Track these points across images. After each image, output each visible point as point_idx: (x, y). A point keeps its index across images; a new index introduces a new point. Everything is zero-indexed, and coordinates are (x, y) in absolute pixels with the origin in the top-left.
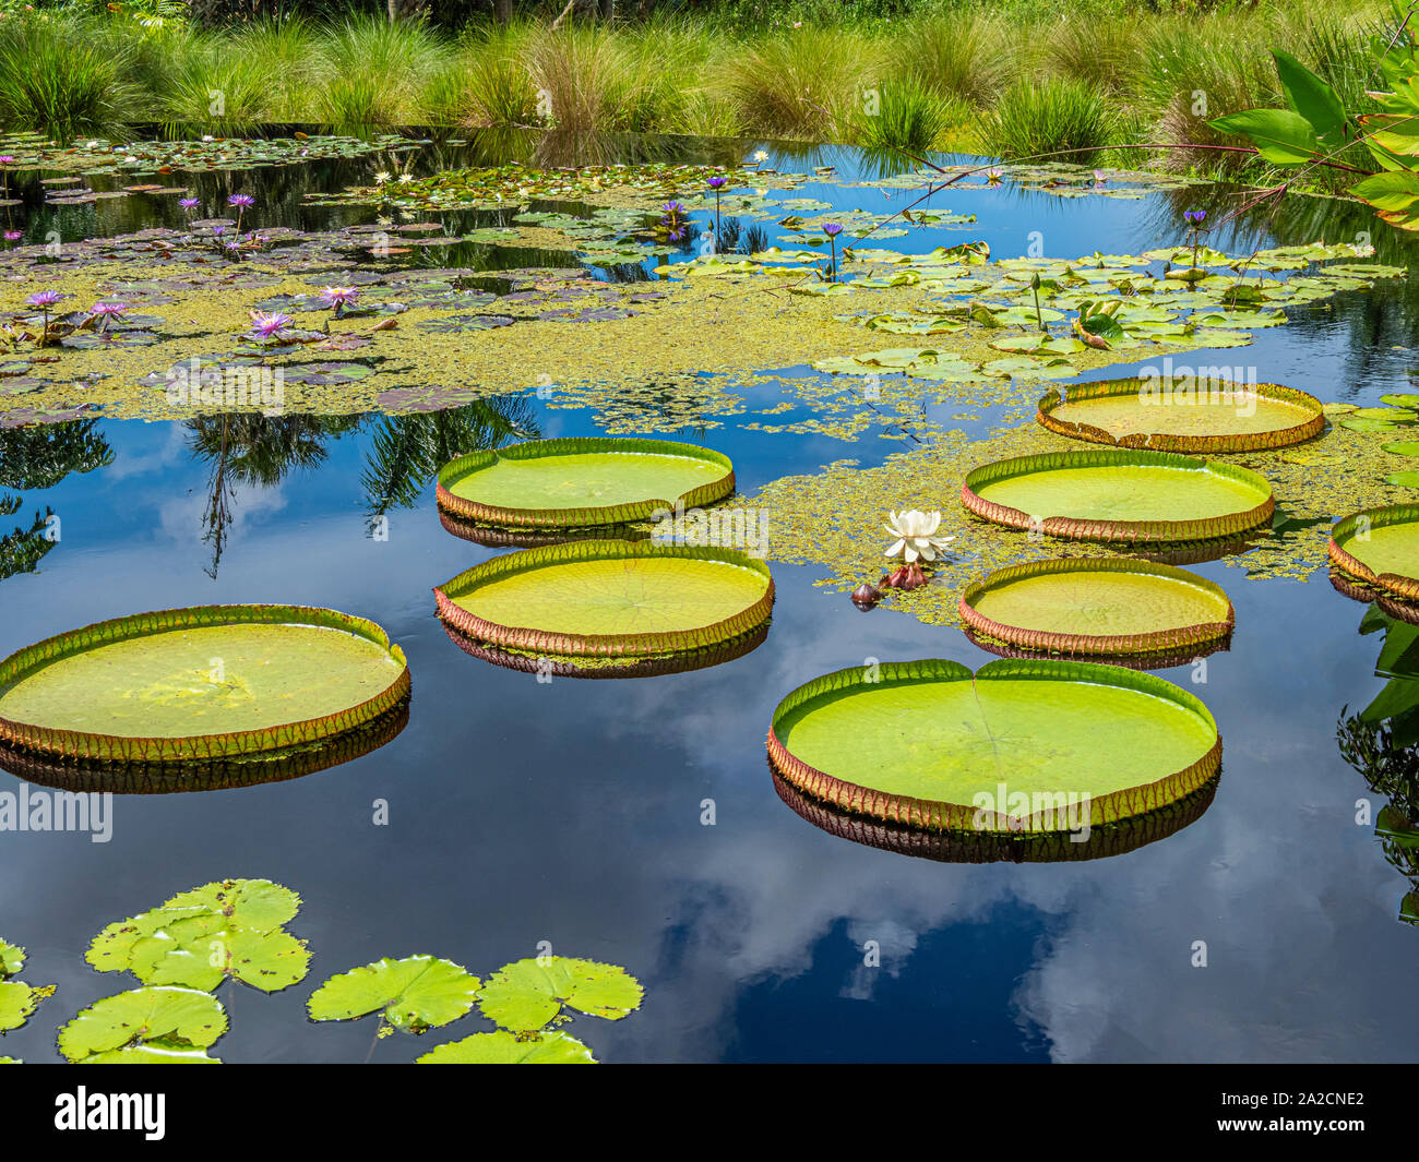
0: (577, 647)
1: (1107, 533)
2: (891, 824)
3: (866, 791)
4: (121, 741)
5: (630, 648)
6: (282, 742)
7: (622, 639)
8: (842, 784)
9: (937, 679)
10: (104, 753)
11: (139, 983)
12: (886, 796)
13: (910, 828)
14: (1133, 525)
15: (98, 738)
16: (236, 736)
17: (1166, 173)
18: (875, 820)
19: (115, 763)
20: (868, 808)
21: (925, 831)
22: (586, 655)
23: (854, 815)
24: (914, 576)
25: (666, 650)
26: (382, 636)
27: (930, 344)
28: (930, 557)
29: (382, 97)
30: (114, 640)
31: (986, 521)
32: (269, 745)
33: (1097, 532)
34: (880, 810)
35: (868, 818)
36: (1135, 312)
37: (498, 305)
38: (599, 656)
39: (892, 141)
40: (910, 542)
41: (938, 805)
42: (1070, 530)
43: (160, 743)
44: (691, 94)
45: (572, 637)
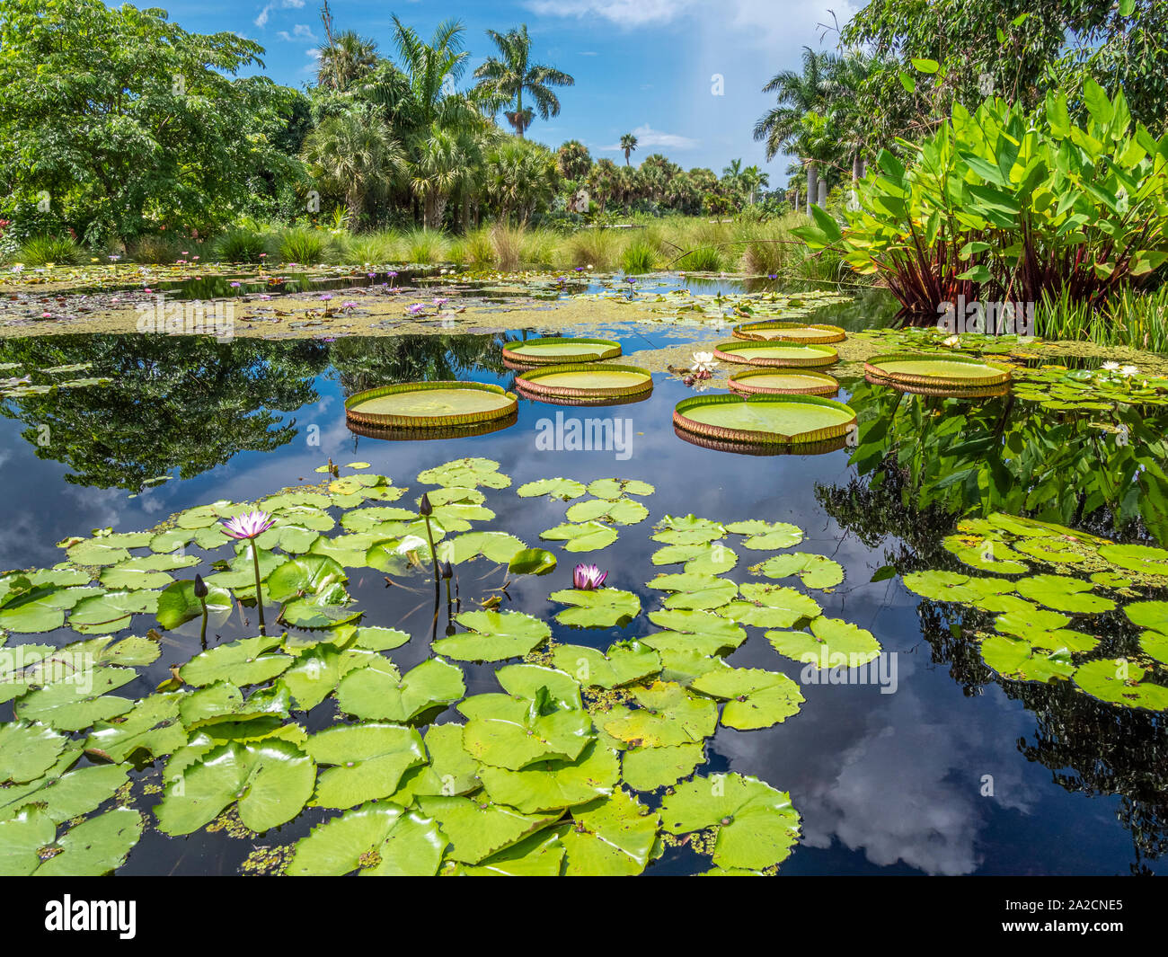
0: (581, 394)
1: (777, 363)
2: (736, 442)
3: (725, 429)
4: (411, 418)
5: (603, 394)
6: (476, 420)
7: (599, 390)
8: (714, 427)
9: (730, 402)
10: (403, 423)
11: (442, 487)
12: (733, 430)
13: (744, 443)
14: (787, 360)
15: (401, 417)
16: (458, 416)
17: (744, 271)
18: (729, 441)
19: (407, 428)
20: (726, 436)
21: (750, 443)
22: (585, 397)
23: (720, 439)
24: (705, 376)
25: (616, 395)
26: (502, 390)
27: (680, 316)
28: (710, 370)
29: (432, 253)
30: (389, 394)
31: (726, 361)
32: (470, 421)
33: (773, 363)
34: (731, 436)
35: (725, 440)
36: (756, 308)
37: (502, 306)
38: (590, 397)
39: (635, 266)
40: (702, 364)
41: (756, 432)
42: (762, 363)
43: (427, 418)
44: (554, 251)
45: (578, 390)
